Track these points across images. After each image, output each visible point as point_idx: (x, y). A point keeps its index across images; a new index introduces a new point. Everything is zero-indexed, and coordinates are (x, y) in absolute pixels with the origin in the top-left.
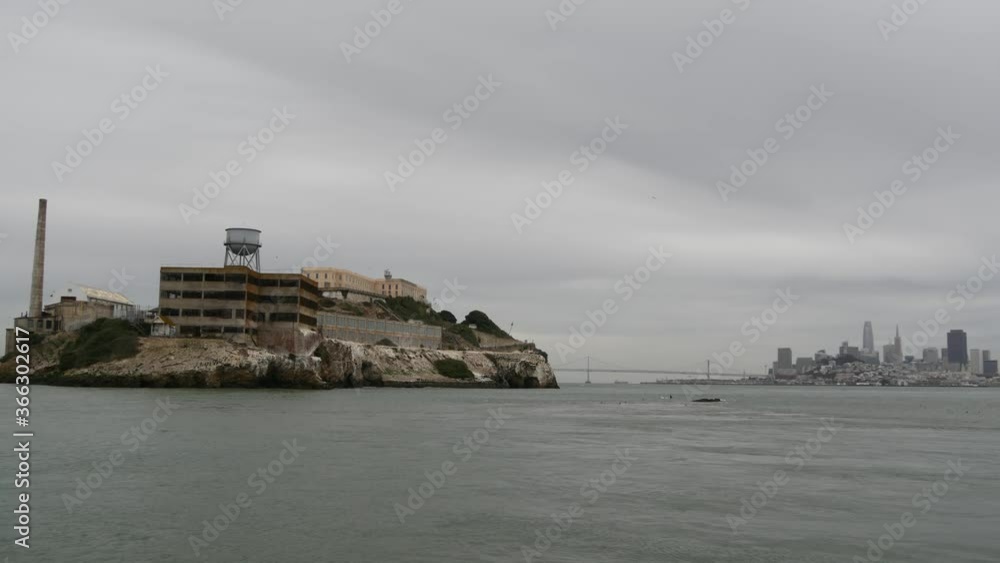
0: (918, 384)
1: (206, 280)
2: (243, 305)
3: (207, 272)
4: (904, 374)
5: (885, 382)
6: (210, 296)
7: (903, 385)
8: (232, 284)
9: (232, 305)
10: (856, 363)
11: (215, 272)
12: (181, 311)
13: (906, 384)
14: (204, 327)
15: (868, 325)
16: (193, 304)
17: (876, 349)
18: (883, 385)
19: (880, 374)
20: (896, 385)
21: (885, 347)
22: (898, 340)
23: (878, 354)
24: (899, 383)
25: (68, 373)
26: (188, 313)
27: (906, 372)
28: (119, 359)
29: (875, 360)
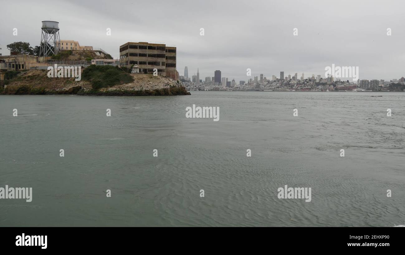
0: (211, 90)
1: (148, 49)
2: (164, 60)
3: (149, 45)
4: (203, 86)
5: (200, 90)
6: (150, 56)
7: (206, 91)
8: (159, 51)
9: (160, 60)
10: (186, 82)
11: (152, 46)
12: (138, 62)
13: (207, 90)
14: (148, 69)
15: (186, 68)
16: (143, 59)
17: (189, 77)
18: (199, 91)
19: (195, 86)
20: (204, 90)
21: (193, 76)
22: (198, 74)
23: (190, 79)
24: (205, 90)
25: (101, 90)
26: (141, 63)
27: (204, 86)
28: (127, 83)
29: (189, 81)
